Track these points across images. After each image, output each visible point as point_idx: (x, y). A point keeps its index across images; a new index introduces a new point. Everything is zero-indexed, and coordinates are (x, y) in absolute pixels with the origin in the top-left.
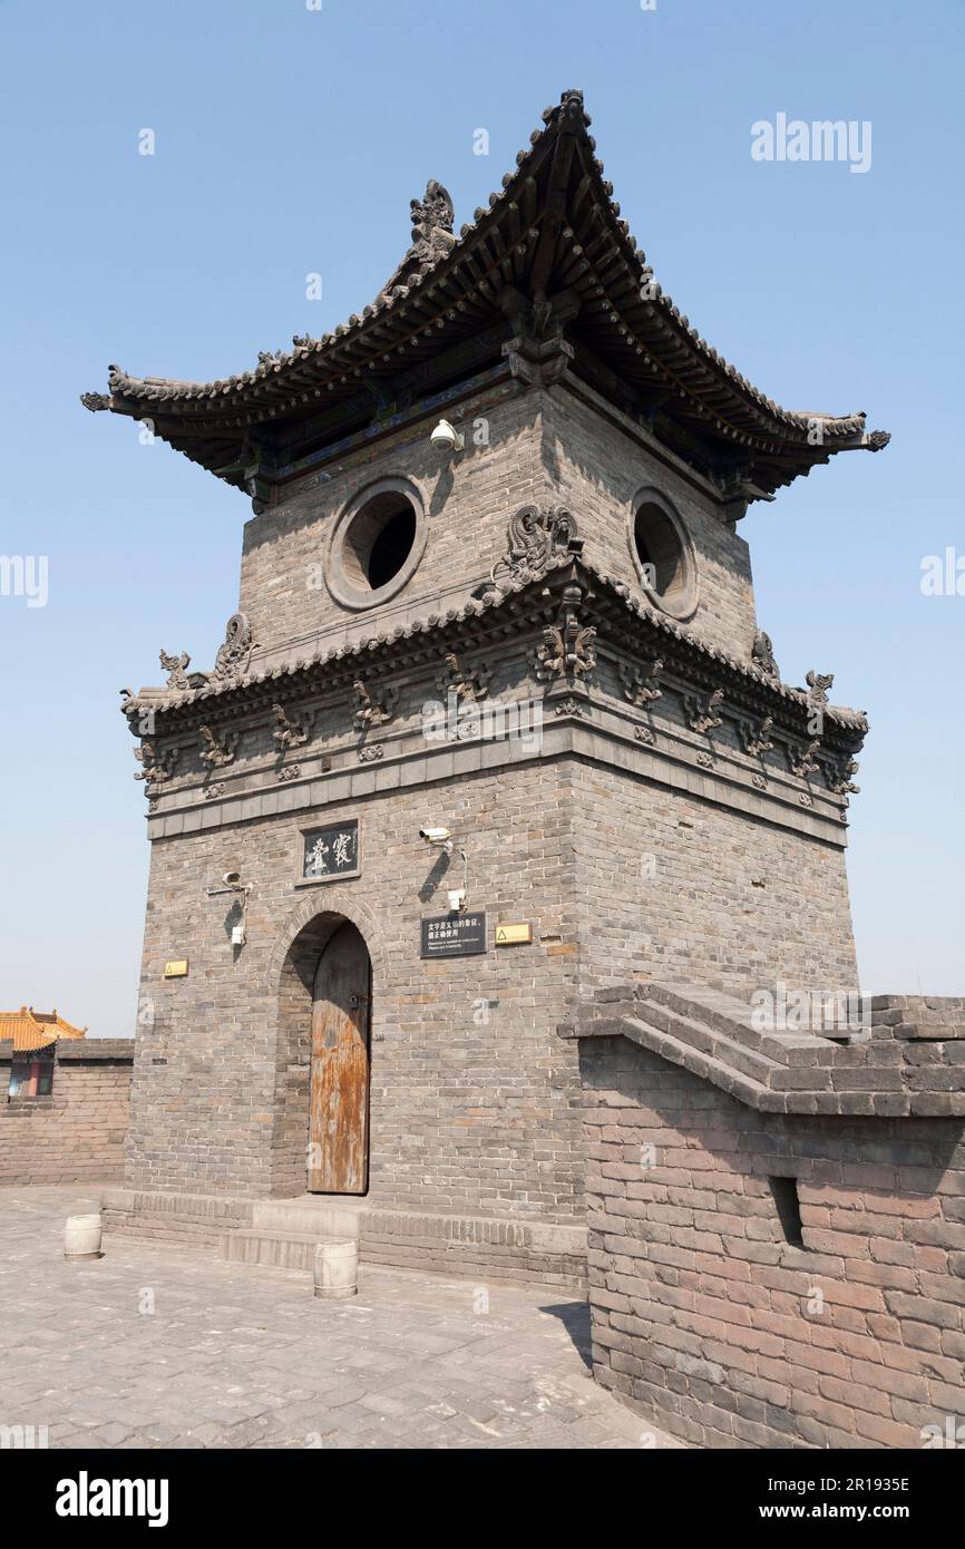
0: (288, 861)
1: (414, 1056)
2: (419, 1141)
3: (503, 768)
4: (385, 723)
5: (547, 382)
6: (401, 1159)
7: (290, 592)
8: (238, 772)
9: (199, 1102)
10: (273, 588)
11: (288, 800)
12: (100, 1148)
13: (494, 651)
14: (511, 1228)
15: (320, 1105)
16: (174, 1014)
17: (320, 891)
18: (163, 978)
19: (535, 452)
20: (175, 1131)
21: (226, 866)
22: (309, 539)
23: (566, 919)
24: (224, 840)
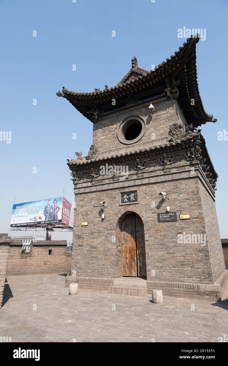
0: (117, 199)
1: (158, 245)
2: (161, 265)
3: (179, 180)
4: (143, 169)
5: (174, 98)
6: (156, 269)
7: (107, 140)
8: (101, 179)
9: (93, 255)
10: (102, 139)
11: (116, 185)
12: (42, 266)
13: (174, 154)
14: (193, 285)
15: (124, 256)
16: (84, 234)
17: (127, 207)
18: (80, 226)
19: (174, 112)
20: (86, 262)
21: (98, 200)
22: (112, 129)
23: (200, 214)
24: (97, 194)
